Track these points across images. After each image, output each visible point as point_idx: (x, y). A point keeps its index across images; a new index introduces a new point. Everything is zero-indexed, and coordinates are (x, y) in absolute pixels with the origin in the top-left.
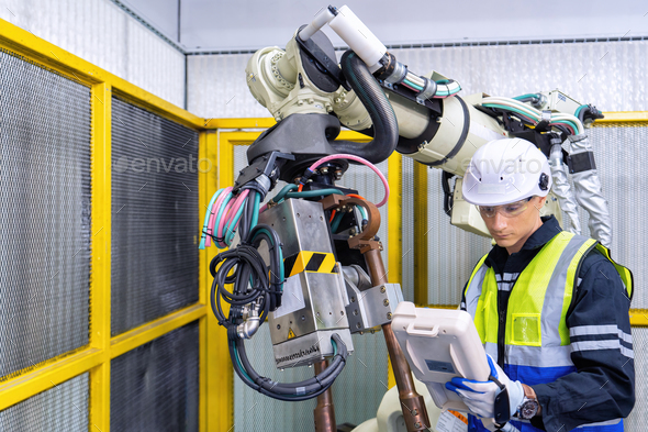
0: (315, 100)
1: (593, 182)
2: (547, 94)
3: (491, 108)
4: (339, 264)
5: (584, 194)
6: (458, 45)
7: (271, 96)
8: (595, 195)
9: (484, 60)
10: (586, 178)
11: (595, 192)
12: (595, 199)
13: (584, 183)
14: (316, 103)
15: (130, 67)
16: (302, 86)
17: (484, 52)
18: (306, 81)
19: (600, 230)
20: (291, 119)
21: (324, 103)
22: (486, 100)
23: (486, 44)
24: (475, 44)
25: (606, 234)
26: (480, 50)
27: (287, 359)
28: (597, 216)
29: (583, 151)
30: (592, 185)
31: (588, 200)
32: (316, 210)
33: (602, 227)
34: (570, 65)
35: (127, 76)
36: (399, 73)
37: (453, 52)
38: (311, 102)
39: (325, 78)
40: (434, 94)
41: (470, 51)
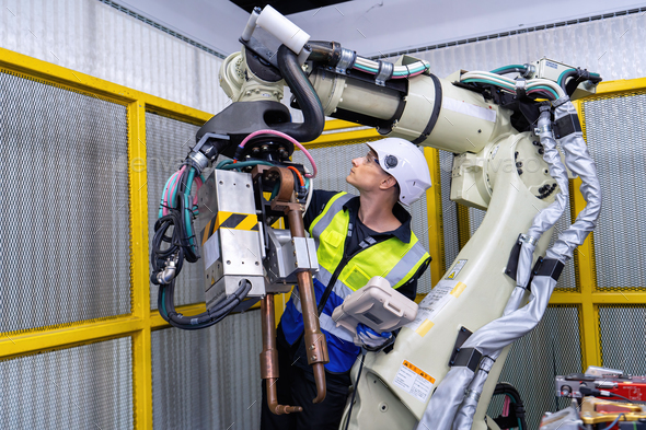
0: (261, 90)
1: (577, 144)
2: (535, 63)
4: (260, 223)
5: (571, 158)
6: (513, 33)
8: (580, 158)
9: (541, 44)
10: (570, 141)
11: (579, 154)
12: (580, 162)
13: (570, 147)
14: (262, 93)
16: (247, 79)
17: (540, 37)
18: (250, 75)
19: (589, 192)
21: (272, 91)
22: (464, 77)
23: (542, 28)
24: (531, 30)
25: (594, 197)
26: (537, 35)
28: (584, 179)
29: (566, 114)
30: (576, 147)
31: (574, 164)
33: (590, 190)
36: (346, 58)
37: (509, 41)
39: (269, 71)
40: (391, 75)
41: (526, 37)
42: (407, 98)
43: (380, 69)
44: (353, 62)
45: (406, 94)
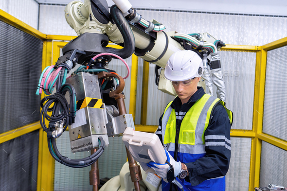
0: (97, 27)
1: (219, 73)
2: (202, 34)
3: (178, 38)
4: (104, 104)
5: (215, 79)
6: (166, 10)
7: (76, 24)
8: (220, 79)
9: (177, 18)
10: (217, 72)
11: (220, 78)
12: (220, 81)
13: (217, 74)
14: (97, 29)
15: (10, 7)
16: (91, 20)
17: (177, 15)
18: (93, 17)
19: (221, 94)
20: (85, 35)
21: (101, 29)
22: (176, 35)
23: (178, 11)
24: (173, 11)
25: (224, 96)
26: (176, 14)
27: (77, 148)
28: (220, 89)
29: (216, 60)
30: (219, 75)
31: (217, 81)
32: (95, 79)
33: (222, 93)
34: (213, 24)
35: (8, 11)
36: (137, 18)
37: (164, 13)
38: (95, 28)
39: (102, 17)
40: (153, 30)
41: (171, 14)
42: (156, 42)
43: (149, 26)
44: (140, 20)
45: (156, 39)
